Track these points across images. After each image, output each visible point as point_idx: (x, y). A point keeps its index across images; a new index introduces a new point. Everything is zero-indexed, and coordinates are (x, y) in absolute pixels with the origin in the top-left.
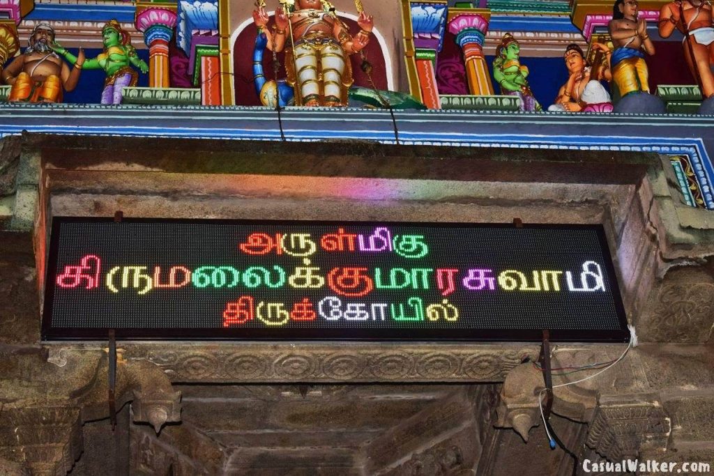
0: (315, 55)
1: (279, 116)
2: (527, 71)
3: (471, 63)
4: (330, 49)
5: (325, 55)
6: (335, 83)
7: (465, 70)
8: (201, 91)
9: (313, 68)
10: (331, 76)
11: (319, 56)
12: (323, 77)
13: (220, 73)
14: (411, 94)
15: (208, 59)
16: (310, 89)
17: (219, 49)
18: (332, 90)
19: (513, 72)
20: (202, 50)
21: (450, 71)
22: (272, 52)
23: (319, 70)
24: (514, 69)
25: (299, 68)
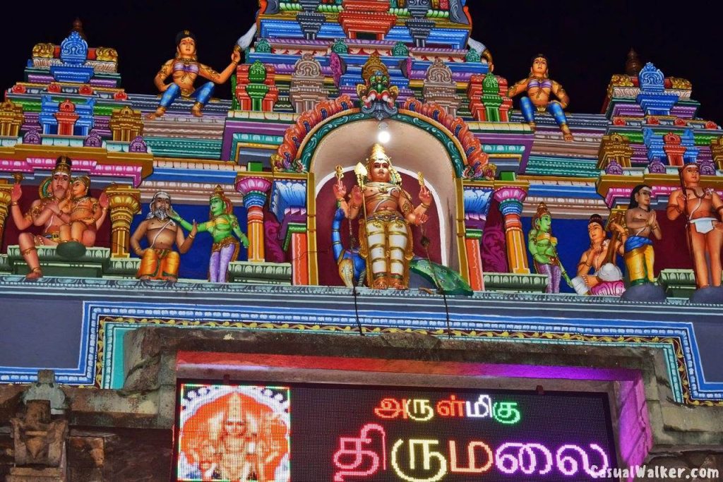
0: (385, 233)
1: (355, 300)
2: (556, 242)
3: (510, 233)
4: (397, 227)
5: (391, 233)
6: (400, 261)
7: (505, 239)
8: (292, 267)
9: (382, 246)
10: (397, 255)
11: (387, 233)
12: (390, 255)
13: (307, 252)
14: (461, 275)
15: (298, 235)
16: (379, 267)
17: (306, 226)
18: (397, 269)
19: (544, 244)
20: (293, 228)
21: (494, 239)
22: (348, 219)
23: (387, 248)
24: (545, 242)
25: (371, 244)
